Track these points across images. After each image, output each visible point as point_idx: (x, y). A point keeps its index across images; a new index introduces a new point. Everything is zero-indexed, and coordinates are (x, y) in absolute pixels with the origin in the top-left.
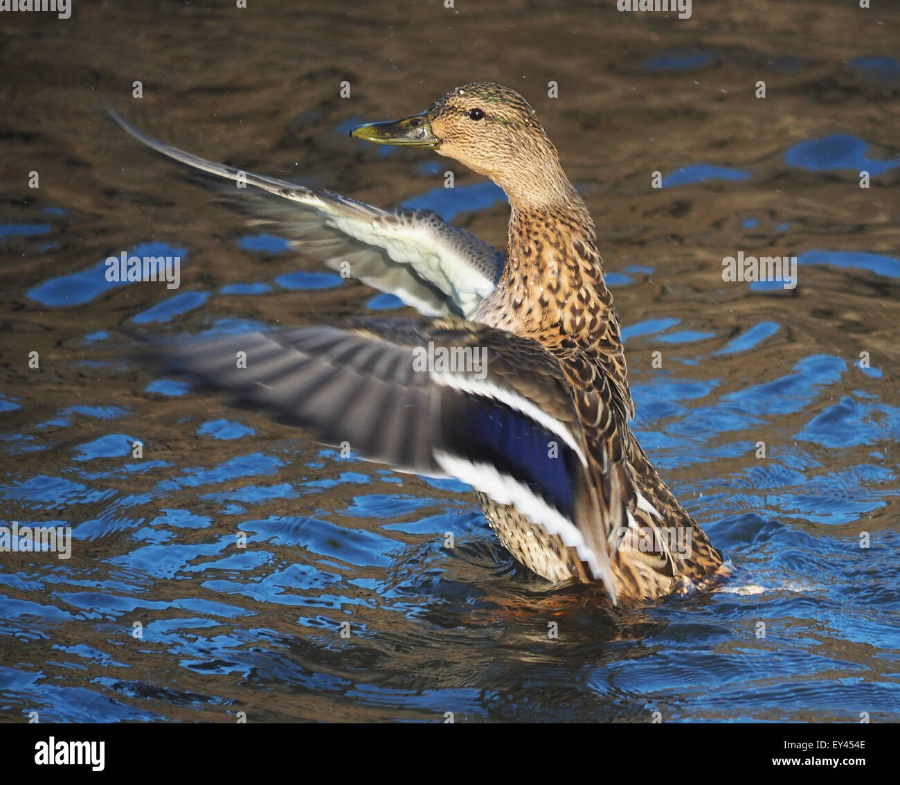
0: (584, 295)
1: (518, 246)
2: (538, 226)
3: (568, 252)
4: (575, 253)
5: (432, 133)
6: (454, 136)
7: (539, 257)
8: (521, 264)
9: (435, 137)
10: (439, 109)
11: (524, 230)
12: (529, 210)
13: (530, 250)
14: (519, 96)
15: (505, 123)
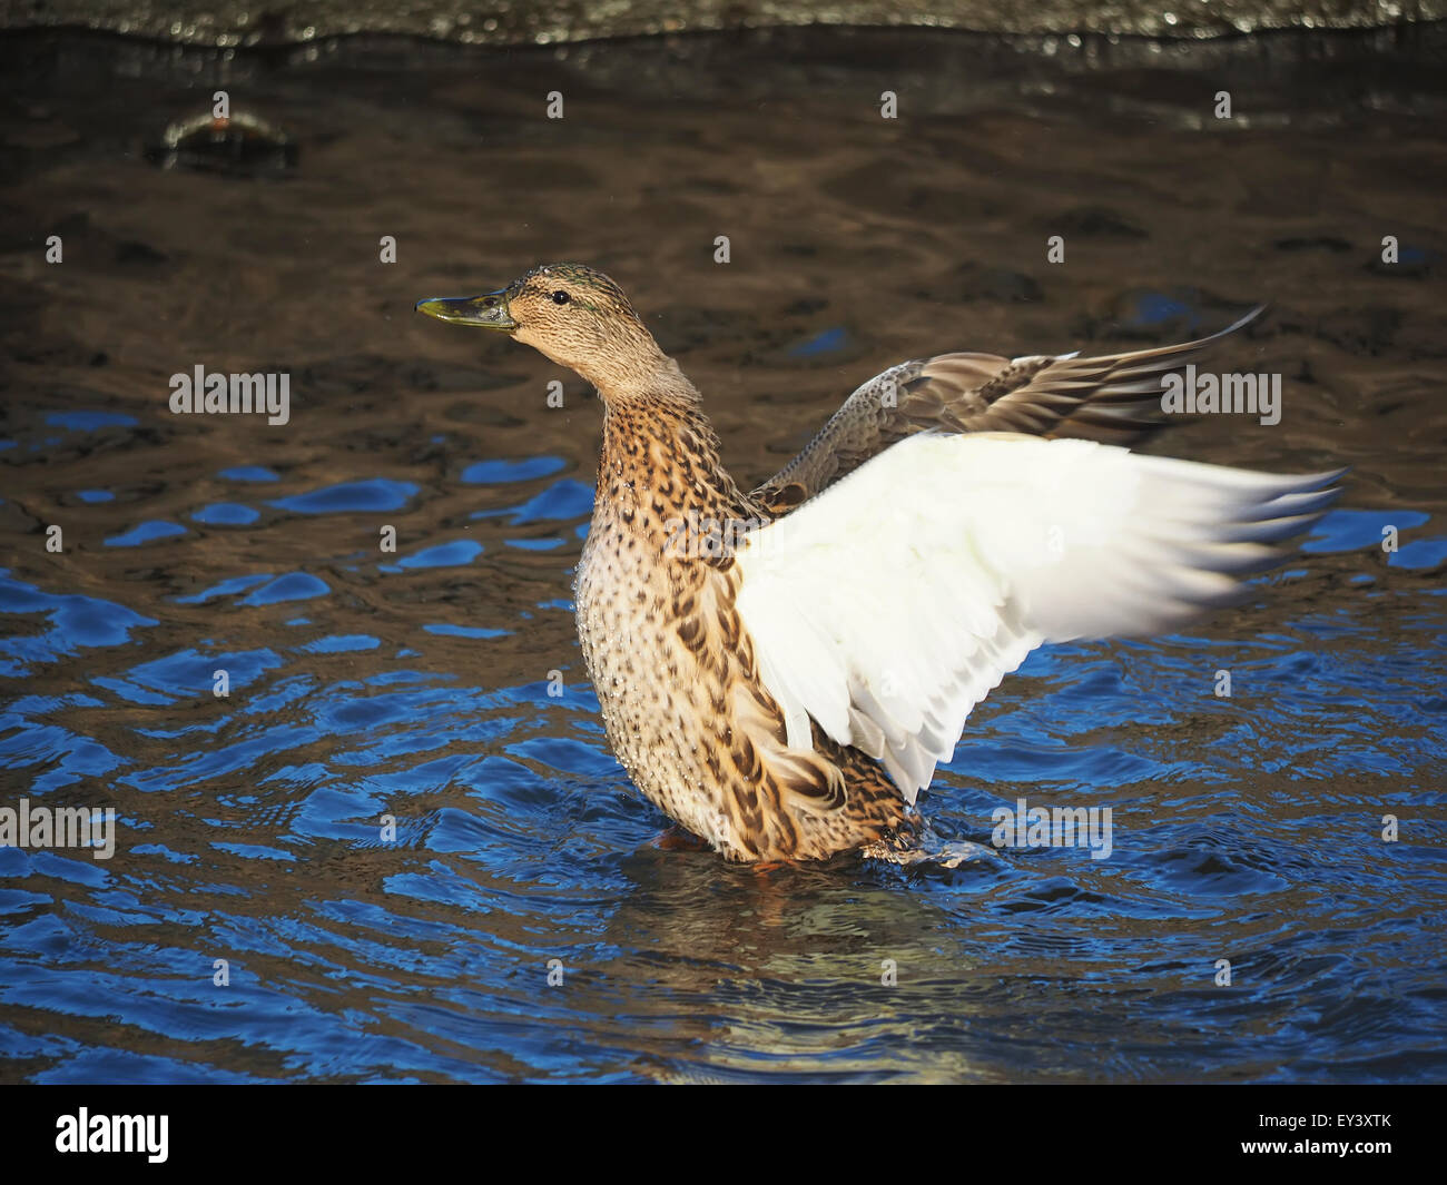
0: (700, 490)
1: (619, 445)
2: (641, 417)
3: (676, 446)
4: (683, 447)
5: (509, 315)
6: (533, 320)
7: (646, 455)
8: (626, 467)
9: (510, 319)
10: (518, 289)
11: (626, 425)
12: (627, 401)
13: (635, 448)
14: (610, 280)
15: (593, 310)
